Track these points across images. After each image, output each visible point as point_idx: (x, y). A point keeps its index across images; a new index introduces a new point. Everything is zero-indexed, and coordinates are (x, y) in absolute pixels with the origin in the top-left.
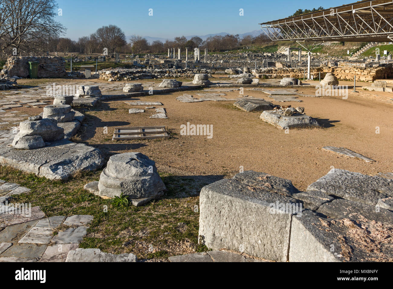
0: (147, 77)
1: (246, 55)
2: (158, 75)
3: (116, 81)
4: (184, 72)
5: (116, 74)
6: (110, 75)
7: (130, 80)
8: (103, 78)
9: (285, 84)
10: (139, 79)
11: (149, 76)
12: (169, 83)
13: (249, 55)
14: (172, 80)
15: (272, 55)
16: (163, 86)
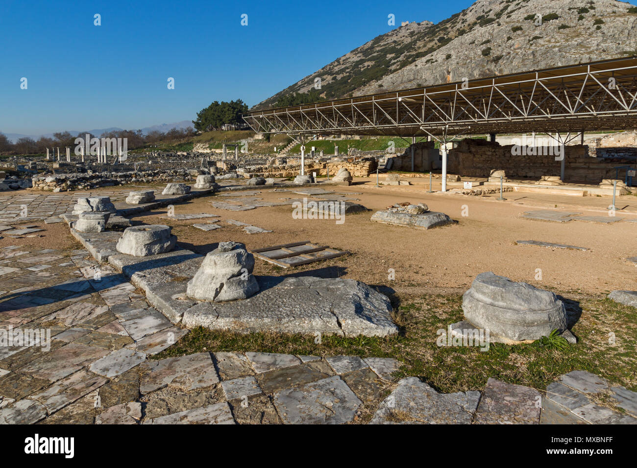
0: (108, 184)
1: (156, 155)
2: (122, 181)
3: (66, 191)
4: (155, 174)
5: (64, 181)
6: (55, 183)
7: (88, 189)
8: (40, 188)
9: (302, 182)
10: (100, 187)
11: (109, 182)
12: (178, 189)
13: (159, 154)
14: (181, 185)
15: (187, 154)
16: (171, 192)
